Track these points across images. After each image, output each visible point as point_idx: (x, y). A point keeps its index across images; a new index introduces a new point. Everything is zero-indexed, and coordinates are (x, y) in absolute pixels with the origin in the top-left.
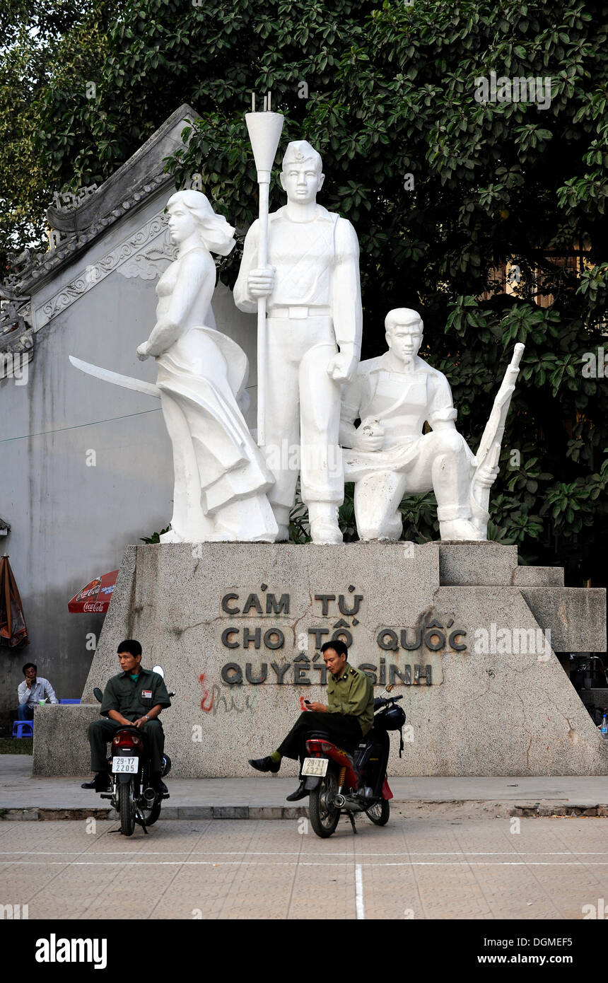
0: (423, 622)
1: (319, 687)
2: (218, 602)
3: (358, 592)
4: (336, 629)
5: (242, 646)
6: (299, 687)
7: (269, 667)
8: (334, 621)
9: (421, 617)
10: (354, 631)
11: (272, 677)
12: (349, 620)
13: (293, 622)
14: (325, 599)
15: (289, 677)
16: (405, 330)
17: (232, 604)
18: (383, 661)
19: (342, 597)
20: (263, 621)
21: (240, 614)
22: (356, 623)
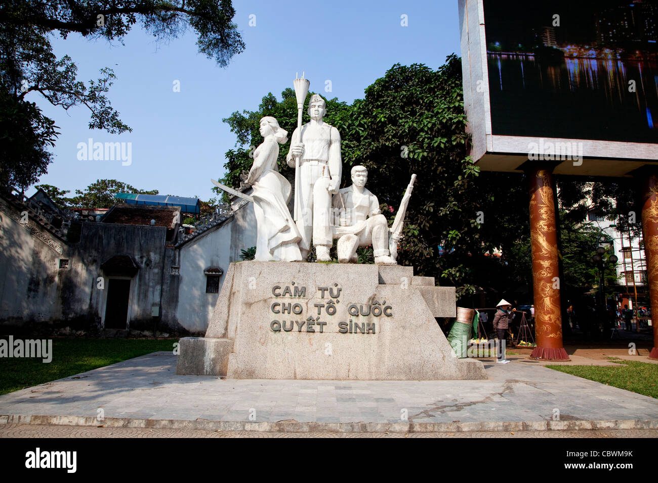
0: (371, 302)
1: (319, 333)
2: (271, 290)
3: (339, 287)
4: (328, 305)
5: (281, 312)
6: (309, 333)
7: (295, 323)
8: (327, 301)
9: (370, 299)
10: (336, 305)
11: (296, 328)
12: (334, 300)
13: (307, 301)
14: (323, 290)
15: (304, 328)
16: (360, 173)
17: (277, 291)
18: (351, 321)
19: (331, 289)
20: (292, 300)
21: (281, 296)
22: (338, 302)
